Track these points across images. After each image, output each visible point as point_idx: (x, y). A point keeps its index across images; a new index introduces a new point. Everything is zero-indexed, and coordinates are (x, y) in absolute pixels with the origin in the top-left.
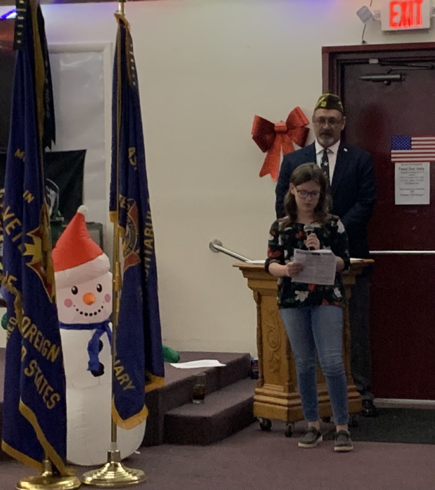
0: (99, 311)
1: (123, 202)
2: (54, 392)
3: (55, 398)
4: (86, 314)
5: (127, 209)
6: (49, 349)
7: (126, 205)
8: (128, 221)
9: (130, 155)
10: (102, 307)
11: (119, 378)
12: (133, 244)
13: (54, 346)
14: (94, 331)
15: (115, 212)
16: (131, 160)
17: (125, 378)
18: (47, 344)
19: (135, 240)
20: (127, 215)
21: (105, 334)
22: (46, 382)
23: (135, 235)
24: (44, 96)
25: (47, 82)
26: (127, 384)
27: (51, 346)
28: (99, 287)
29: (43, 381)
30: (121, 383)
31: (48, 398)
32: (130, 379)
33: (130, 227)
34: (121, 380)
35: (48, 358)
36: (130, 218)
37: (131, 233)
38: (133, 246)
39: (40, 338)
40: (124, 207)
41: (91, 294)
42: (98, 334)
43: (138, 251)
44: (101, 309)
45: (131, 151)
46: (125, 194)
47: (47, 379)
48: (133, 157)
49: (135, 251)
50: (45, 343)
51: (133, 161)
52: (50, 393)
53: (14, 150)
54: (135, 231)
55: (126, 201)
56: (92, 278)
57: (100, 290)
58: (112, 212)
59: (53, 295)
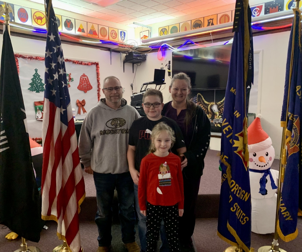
0: (266, 165)
1: (291, 116)
2: (246, 216)
3: (246, 219)
4: (260, 166)
5: (293, 121)
6: (244, 195)
7: (292, 118)
8: (294, 128)
9: (297, 90)
10: (268, 163)
11: (283, 214)
12: (296, 141)
13: (247, 193)
14: (263, 174)
15: (284, 122)
16: (298, 93)
17: (287, 214)
18: (243, 192)
19: (297, 138)
20: (293, 124)
21: (269, 175)
22: (242, 212)
23: (298, 135)
24: (249, 57)
25: (251, 49)
26: (288, 217)
27: (245, 193)
28: (267, 154)
29: (240, 212)
30: (284, 216)
31: (242, 219)
32: (290, 214)
33: (295, 131)
34: (284, 215)
35: (243, 199)
36: (295, 126)
37: (295, 135)
38: (296, 142)
39: (240, 190)
40: (291, 119)
41: (262, 157)
42: (265, 176)
43: (298, 145)
44: (267, 164)
45: (298, 88)
46: (293, 112)
47: (242, 210)
48: (299, 91)
49: (297, 145)
50: (242, 192)
51: (299, 94)
52: (244, 217)
53: (230, 88)
54: (298, 133)
55: (293, 116)
56: (263, 149)
57: (267, 155)
58: (282, 122)
59: (247, 167)
